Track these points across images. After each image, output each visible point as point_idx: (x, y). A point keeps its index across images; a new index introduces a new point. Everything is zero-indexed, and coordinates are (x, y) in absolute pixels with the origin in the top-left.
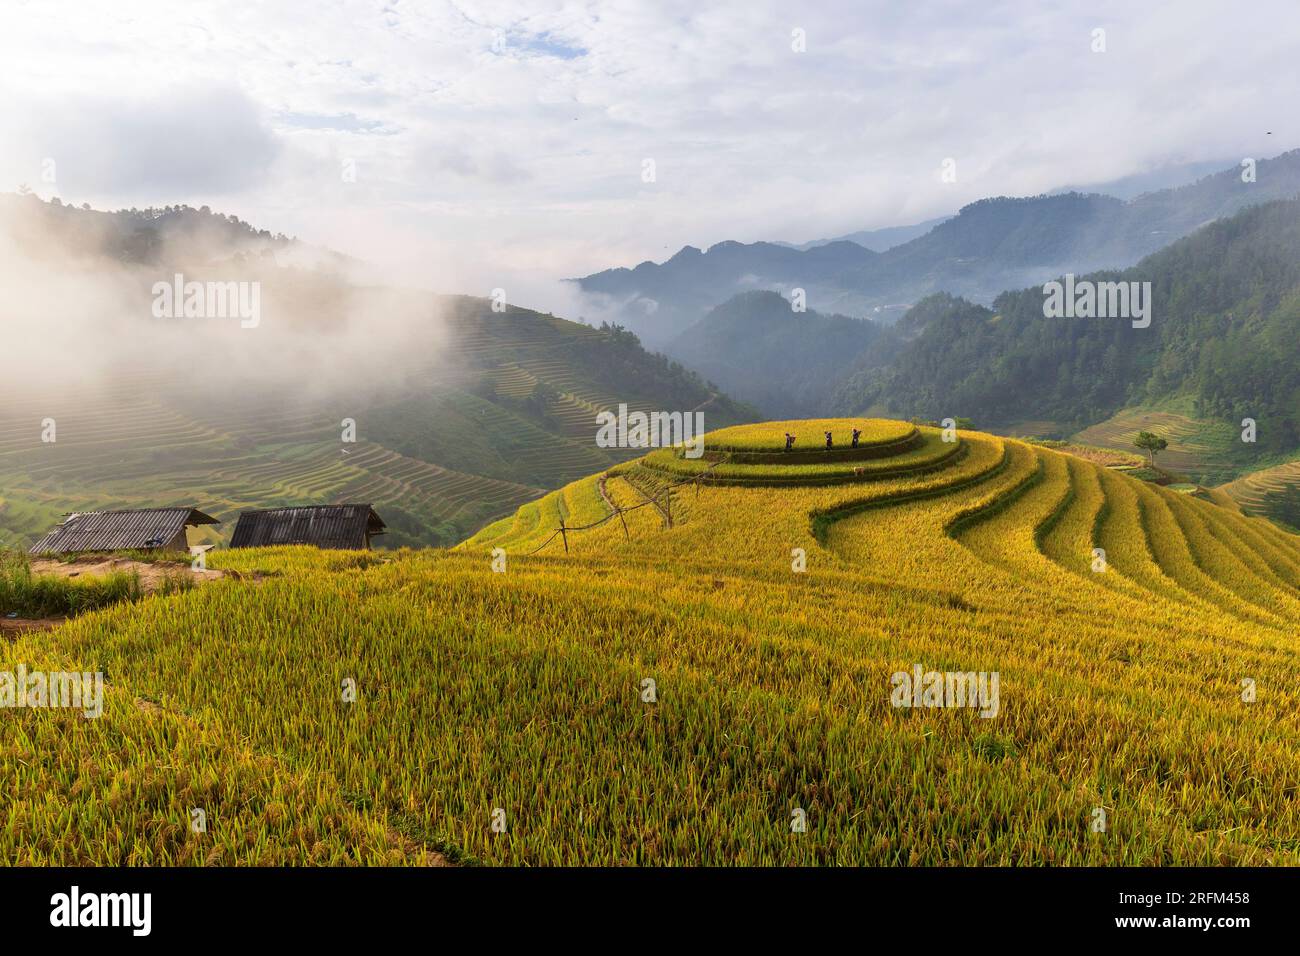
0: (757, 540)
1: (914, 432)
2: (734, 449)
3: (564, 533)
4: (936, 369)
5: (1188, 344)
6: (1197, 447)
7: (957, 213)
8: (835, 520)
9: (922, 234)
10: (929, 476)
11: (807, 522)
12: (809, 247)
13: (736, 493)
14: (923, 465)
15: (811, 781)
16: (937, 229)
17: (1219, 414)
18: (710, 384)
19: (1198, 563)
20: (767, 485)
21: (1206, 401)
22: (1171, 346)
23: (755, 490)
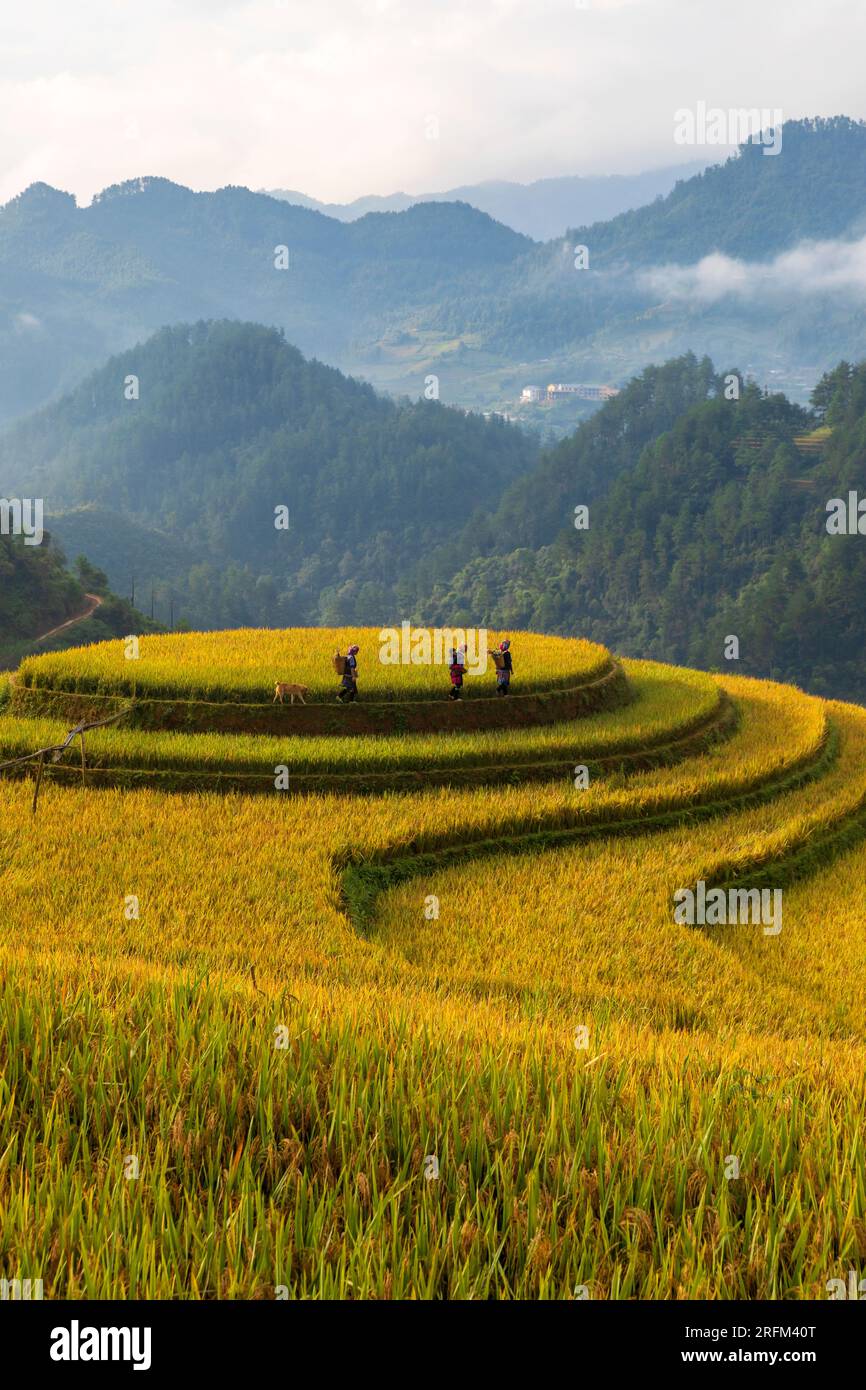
0: (190, 919)
1: (605, 668)
2: (141, 691)
8: (399, 878)
9: (649, 200)
10: (641, 777)
11: (326, 878)
12: (362, 213)
13: (140, 805)
14: (626, 747)
20: (223, 788)
23: (193, 799)
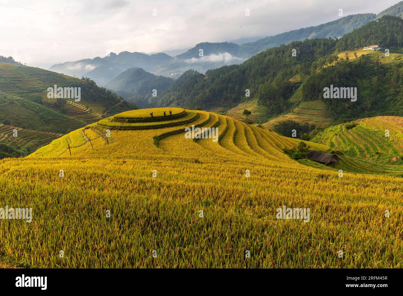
0: (137, 147)
1: (184, 111)
2: (129, 118)
3: (69, 149)
4: (190, 92)
5: (256, 85)
6: (258, 113)
7: (195, 46)
8: (161, 139)
9: (185, 52)
10: (189, 124)
11: (153, 140)
12: (152, 54)
13: (130, 132)
14: (187, 121)
15: (155, 221)
16: (189, 51)
17: (263, 104)
18: (120, 97)
19: (259, 145)
20: (140, 129)
21: (260, 101)
22: (251, 86)
23: (136, 131)
